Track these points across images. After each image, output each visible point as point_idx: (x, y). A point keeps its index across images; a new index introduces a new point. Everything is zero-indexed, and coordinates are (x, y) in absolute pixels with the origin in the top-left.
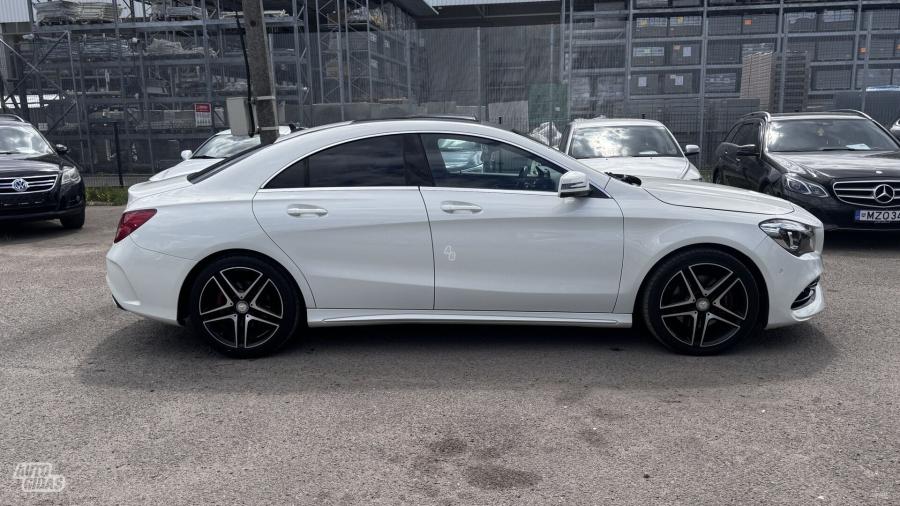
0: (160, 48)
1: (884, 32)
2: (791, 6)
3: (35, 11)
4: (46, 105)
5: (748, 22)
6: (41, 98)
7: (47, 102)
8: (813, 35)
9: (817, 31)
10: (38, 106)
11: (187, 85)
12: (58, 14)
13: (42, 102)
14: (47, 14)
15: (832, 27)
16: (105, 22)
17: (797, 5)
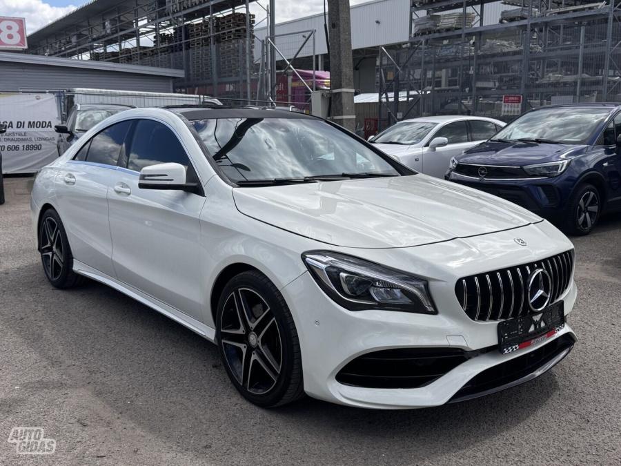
0: (491, 47)
3: (413, 25)
4: (410, 99)
6: (408, 94)
7: (412, 96)
10: (406, 99)
11: (507, 79)
12: (427, 26)
13: (409, 96)
14: (420, 26)
16: (456, 29)
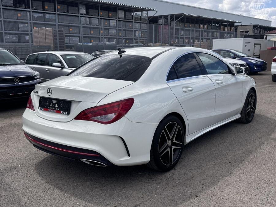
1: (65, 24)
2: (34, 10)
5: (19, 15)
8: (43, 22)
9: (45, 21)
15: (50, 20)
17: (36, 11)
